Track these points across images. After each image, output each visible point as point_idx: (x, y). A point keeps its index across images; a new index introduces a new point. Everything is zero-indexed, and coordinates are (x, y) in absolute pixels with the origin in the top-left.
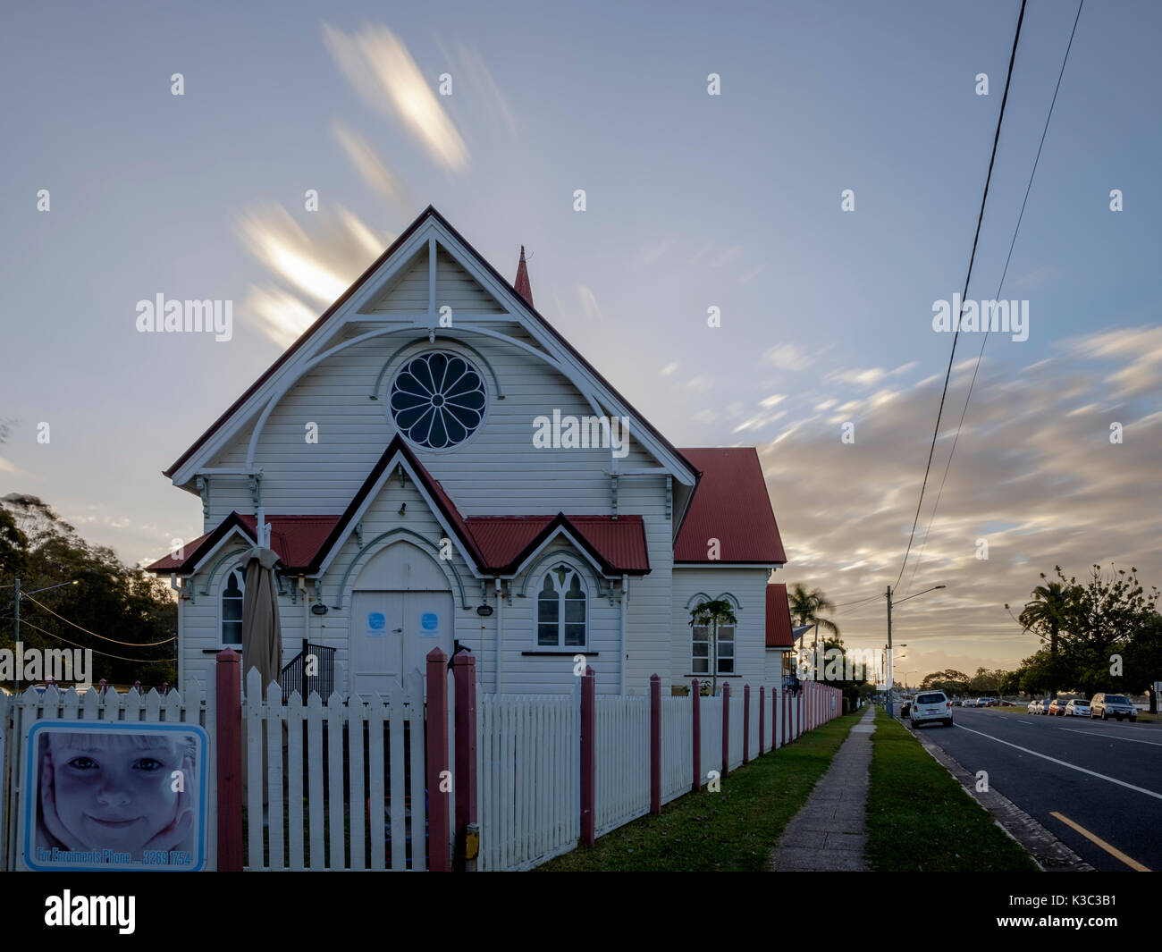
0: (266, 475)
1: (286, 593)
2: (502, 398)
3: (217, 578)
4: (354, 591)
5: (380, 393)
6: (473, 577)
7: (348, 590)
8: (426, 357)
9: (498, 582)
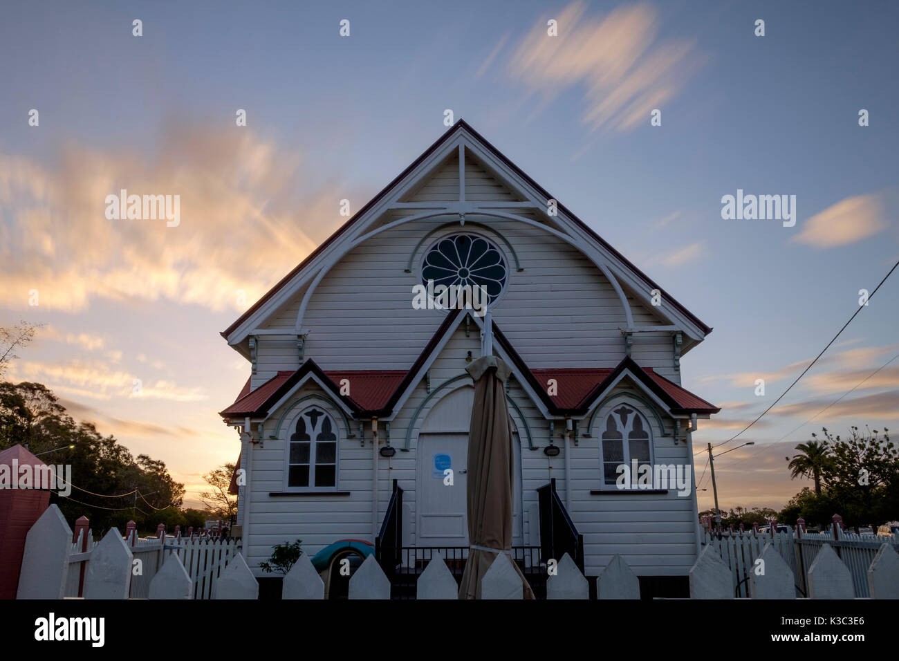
0: (310, 336)
1: (354, 436)
2: (521, 270)
3: (286, 423)
4: (421, 434)
5: (413, 267)
6: (543, 418)
7: (415, 433)
8: (453, 238)
9: (570, 423)
